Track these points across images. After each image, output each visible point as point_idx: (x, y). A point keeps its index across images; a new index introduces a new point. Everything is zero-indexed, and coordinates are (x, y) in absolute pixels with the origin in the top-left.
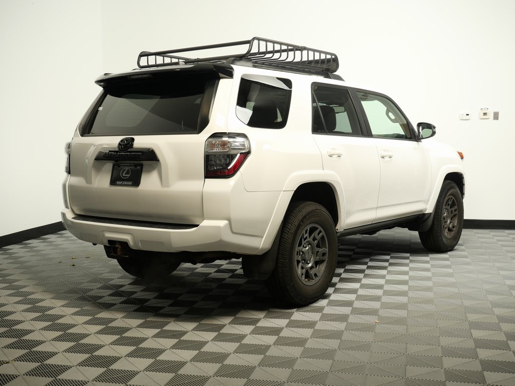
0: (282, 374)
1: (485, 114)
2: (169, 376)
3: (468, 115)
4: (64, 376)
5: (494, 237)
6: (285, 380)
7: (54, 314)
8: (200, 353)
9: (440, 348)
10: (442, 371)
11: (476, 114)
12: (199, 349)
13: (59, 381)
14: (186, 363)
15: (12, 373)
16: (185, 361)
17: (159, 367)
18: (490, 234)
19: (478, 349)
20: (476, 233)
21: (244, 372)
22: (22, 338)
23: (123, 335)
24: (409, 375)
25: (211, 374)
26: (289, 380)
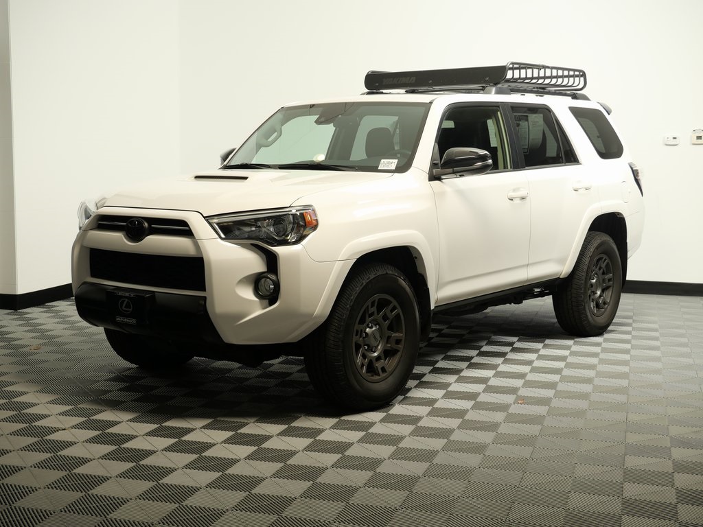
3: (675, 138)
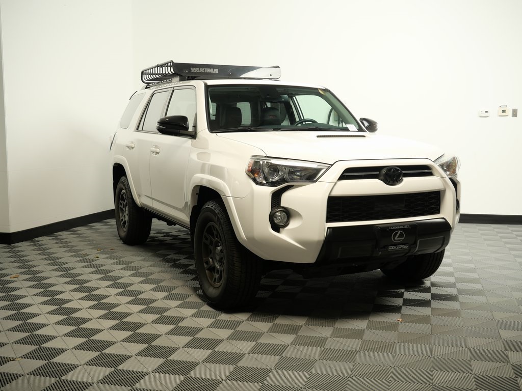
0: (298, 378)
1: (504, 111)
2: (179, 379)
3: (486, 112)
4: (68, 377)
5: (514, 233)
6: (302, 386)
7: (71, 307)
8: (214, 352)
9: (467, 350)
10: (472, 376)
11: (495, 111)
12: (213, 349)
13: (63, 382)
14: (197, 364)
15: (16, 372)
16: (197, 361)
17: (170, 368)
18: (508, 229)
19: (508, 352)
20: (495, 228)
21: (258, 375)
22: (35, 333)
23: (137, 331)
24: (436, 381)
25: (224, 377)
26: (307, 386)
